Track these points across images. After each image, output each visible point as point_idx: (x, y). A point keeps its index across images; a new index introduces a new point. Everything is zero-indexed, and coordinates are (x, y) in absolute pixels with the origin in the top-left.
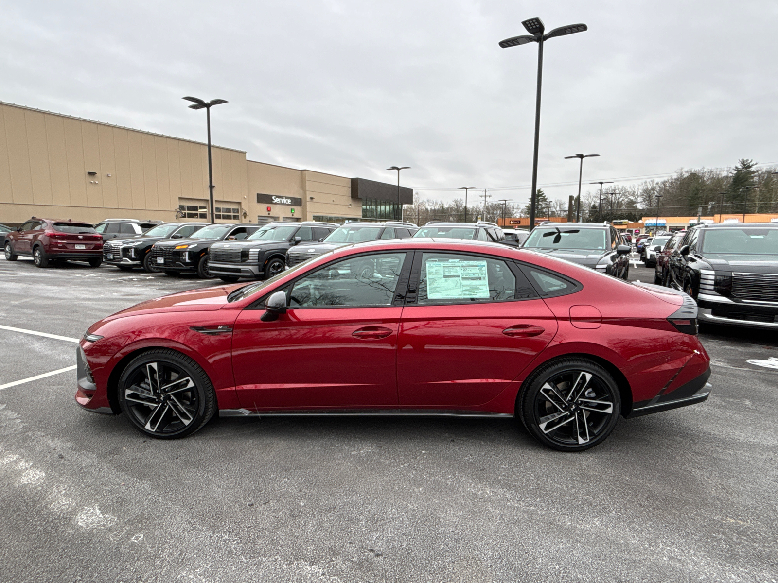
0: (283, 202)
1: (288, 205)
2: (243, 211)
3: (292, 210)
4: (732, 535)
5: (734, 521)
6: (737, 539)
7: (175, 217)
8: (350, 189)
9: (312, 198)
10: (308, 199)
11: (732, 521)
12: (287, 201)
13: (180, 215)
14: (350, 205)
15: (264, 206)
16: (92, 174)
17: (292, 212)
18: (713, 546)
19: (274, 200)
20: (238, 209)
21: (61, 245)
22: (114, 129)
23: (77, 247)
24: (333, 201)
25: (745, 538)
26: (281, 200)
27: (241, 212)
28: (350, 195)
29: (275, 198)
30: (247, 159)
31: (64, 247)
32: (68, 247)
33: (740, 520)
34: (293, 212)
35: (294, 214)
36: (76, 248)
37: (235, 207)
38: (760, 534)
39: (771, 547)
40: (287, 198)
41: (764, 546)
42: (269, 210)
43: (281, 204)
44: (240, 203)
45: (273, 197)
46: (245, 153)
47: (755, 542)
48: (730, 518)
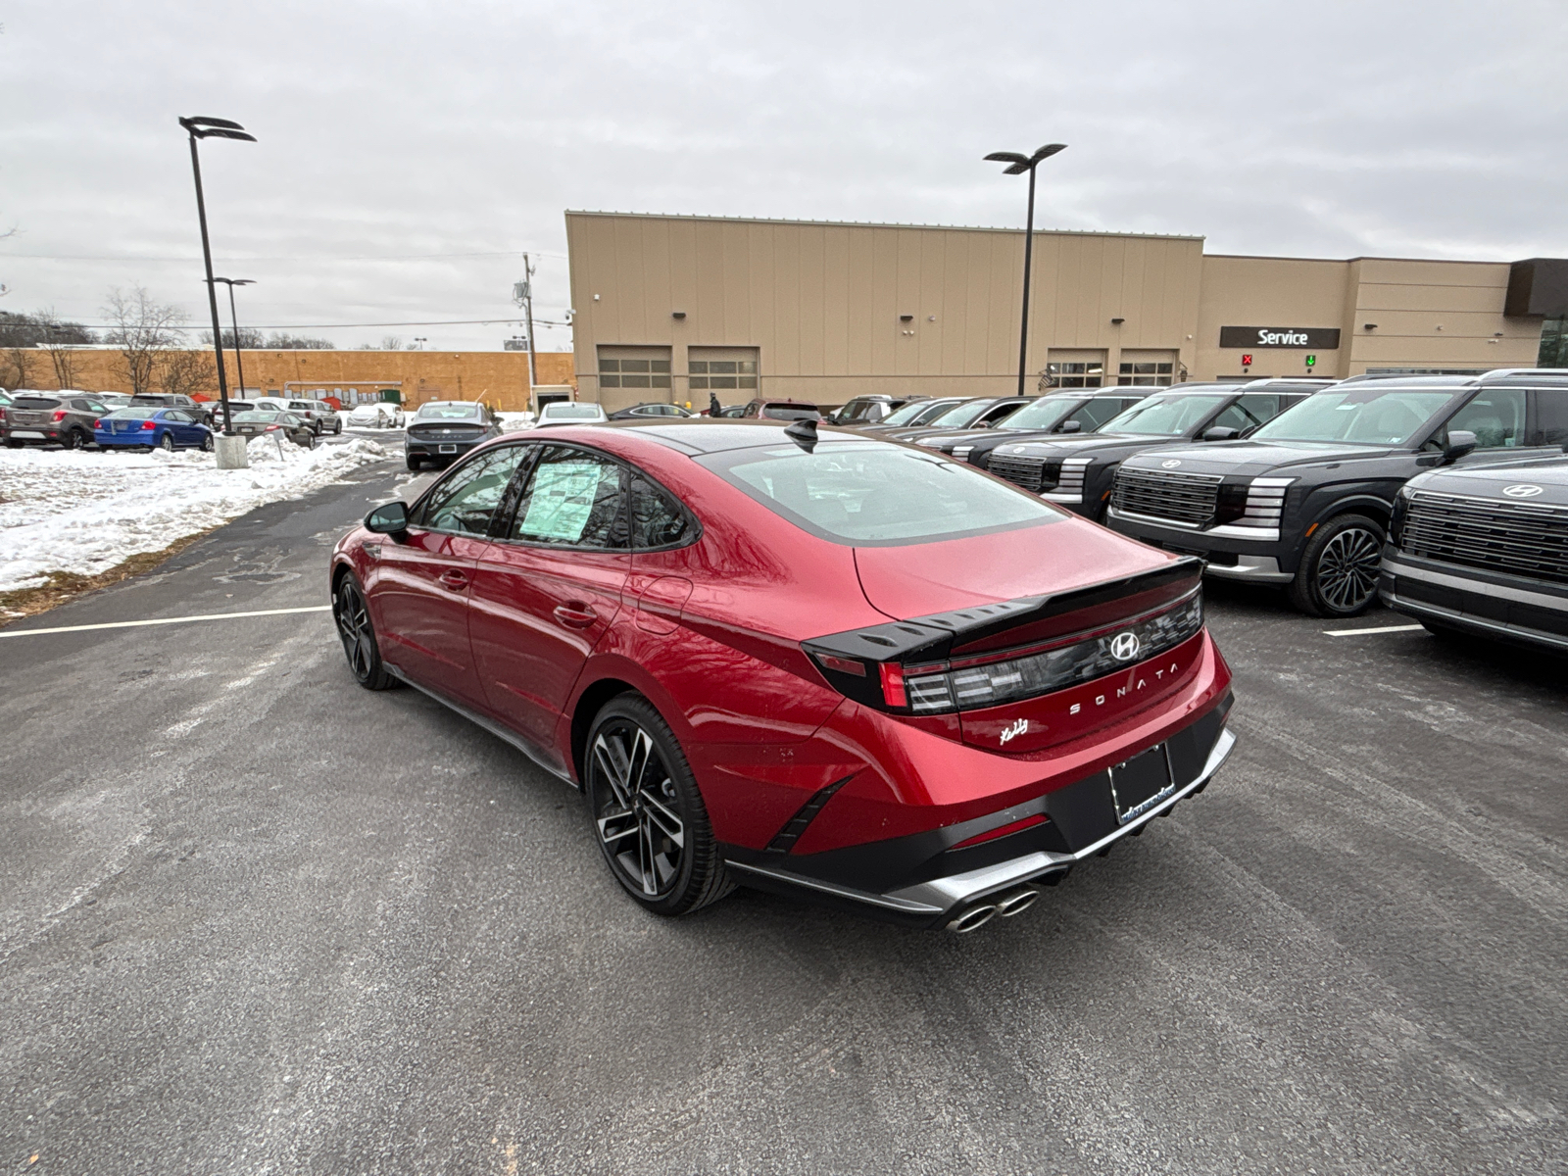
0: (1285, 342)
1: (1300, 347)
2: (1182, 367)
3: (1308, 358)
7: (1037, 387)
8: (1504, 292)
9: (1369, 327)
10: (1358, 327)
12: (1297, 339)
13: (1047, 382)
14: (1498, 335)
15: (1237, 354)
16: (906, 319)
17: (1307, 364)
19: (1262, 339)
20: (1170, 365)
22: (948, 234)
24: (1439, 329)
26: (1280, 338)
27: (1178, 369)
28: (1502, 308)
29: (1265, 334)
30: (1205, 252)
34: (1311, 363)
35: (1313, 368)
37: (1165, 359)
40: (1297, 331)
42: (1246, 361)
43: (1280, 345)
44: (1176, 351)
45: (1261, 333)
46: (1200, 240)
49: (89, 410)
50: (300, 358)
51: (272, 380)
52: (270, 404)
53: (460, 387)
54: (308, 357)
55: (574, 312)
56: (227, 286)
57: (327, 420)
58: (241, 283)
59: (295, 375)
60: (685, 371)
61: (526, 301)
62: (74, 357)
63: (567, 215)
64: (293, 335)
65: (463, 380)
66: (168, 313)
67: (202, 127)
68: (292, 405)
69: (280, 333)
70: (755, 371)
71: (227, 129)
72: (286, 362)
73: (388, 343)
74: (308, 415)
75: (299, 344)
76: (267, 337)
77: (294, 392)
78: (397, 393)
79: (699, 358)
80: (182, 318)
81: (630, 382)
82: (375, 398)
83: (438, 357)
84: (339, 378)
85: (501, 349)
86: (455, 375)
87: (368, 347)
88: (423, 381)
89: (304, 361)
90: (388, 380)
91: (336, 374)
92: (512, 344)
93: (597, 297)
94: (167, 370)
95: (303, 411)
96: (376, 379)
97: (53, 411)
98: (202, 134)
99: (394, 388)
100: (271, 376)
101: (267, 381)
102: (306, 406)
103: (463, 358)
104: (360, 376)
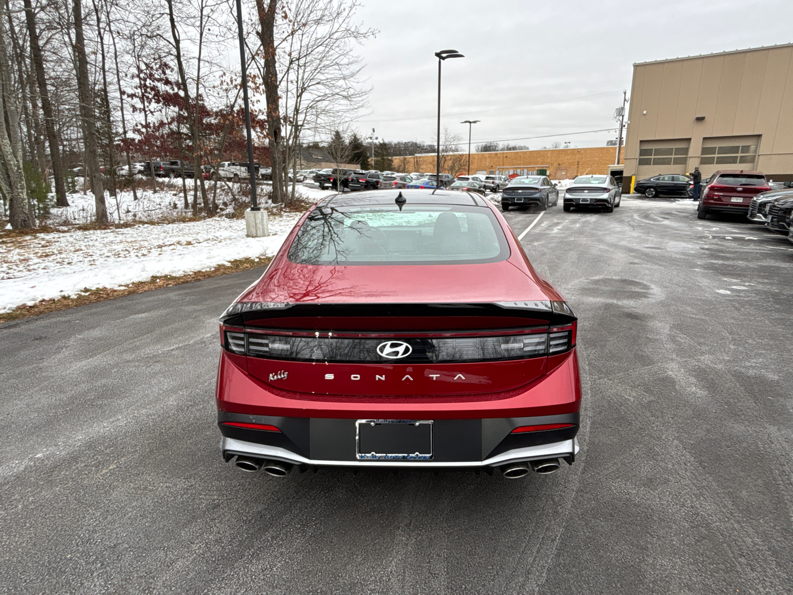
4: (102, 458)
5: (110, 468)
6: (97, 458)
11: (111, 467)
18: (106, 442)
21: (717, 197)
23: (734, 200)
25: (93, 463)
31: (719, 199)
32: (723, 200)
33: (107, 473)
36: (732, 201)
38: (86, 474)
39: (72, 472)
41: (77, 468)
47: (85, 466)
48: (115, 468)
49: (405, 181)
50: (505, 155)
51: (492, 166)
52: (477, 178)
53: (578, 167)
54: (508, 155)
55: (629, 122)
56: (469, 124)
57: (502, 185)
58: (475, 122)
59: (501, 163)
60: (699, 153)
61: (621, 117)
62: (421, 159)
63: (634, 66)
64: (512, 144)
65: (580, 163)
66: (454, 139)
67: (444, 55)
68: (487, 178)
69: (506, 143)
70: (755, 151)
71: (453, 54)
72: (499, 158)
73: (554, 145)
74: (493, 183)
75: (514, 148)
76: (501, 145)
77: (500, 172)
78: (545, 171)
79: (710, 145)
80: (459, 140)
81: (657, 162)
82: (535, 173)
83: (569, 152)
84: (520, 164)
85: (605, 145)
86: (576, 160)
87: (545, 148)
88: (559, 164)
89: (506, 157)
90: (543, 164)
91: (518, 162)
92: (611, 143)
93: (645, 112)
94: (450, 163)
95: (491, 181)
96: (536, 164)
97: (393, 182)
98: (444, 58)
99: (545, 169)
100: (492, 164)
101: (490, 167)
102: (493, 178)
103: (582, 152)
104: (530, 163)
